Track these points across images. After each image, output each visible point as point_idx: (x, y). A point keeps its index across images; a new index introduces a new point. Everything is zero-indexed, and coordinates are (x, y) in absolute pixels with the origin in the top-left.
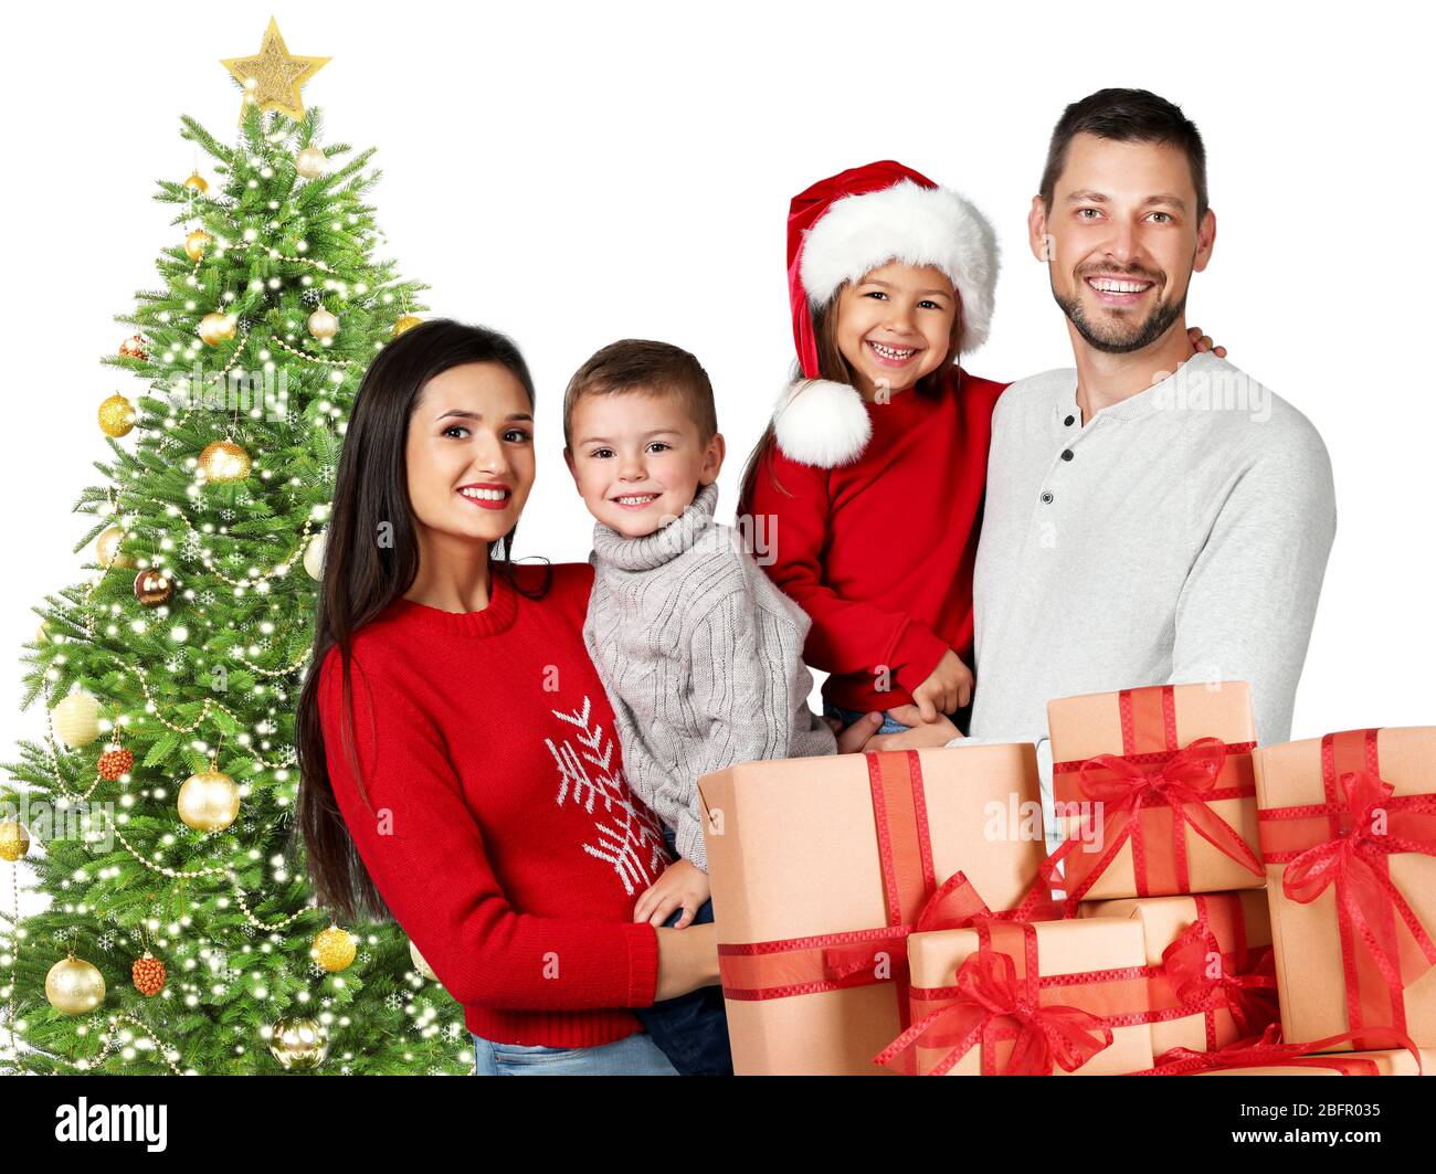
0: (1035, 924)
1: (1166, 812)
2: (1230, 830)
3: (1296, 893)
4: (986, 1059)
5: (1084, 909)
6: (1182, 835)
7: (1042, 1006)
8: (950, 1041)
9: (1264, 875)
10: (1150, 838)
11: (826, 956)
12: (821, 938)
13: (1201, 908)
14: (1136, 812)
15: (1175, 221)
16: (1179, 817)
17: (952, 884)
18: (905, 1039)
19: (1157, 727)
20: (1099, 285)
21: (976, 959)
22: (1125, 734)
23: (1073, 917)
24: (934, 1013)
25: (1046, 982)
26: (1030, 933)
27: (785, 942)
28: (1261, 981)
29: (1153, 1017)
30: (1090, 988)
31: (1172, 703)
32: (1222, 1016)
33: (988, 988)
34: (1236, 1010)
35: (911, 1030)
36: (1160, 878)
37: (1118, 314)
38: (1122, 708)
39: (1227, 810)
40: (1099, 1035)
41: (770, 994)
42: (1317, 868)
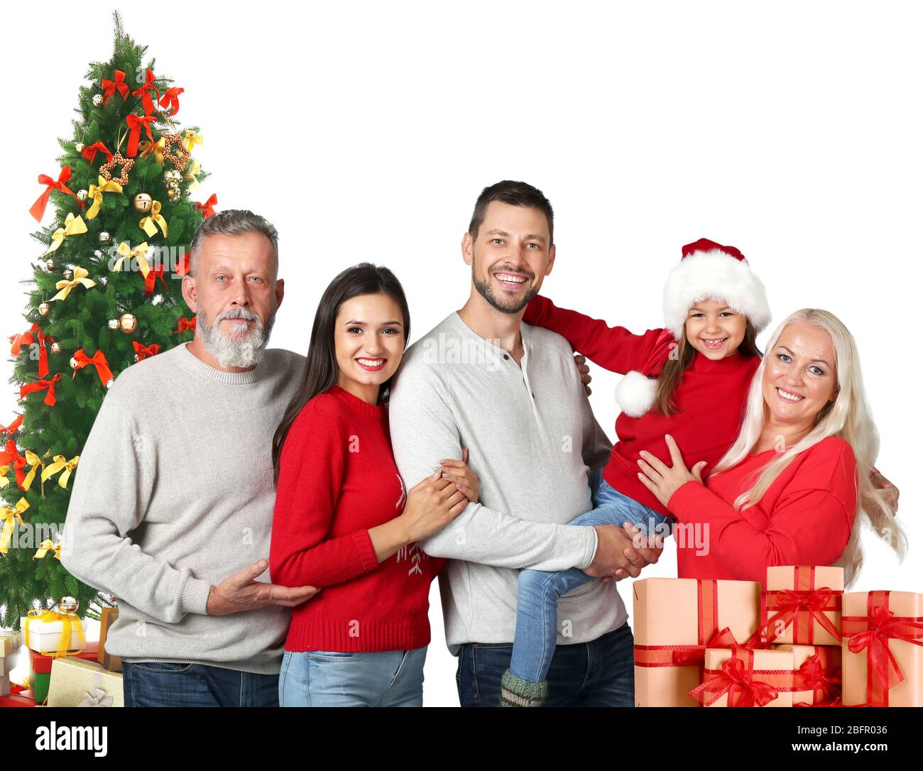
0: (754, 650)
1: (807, 614)
2: (831, 623)
3: (852, 649)
4: (730, 700)
5: (773, 646)
6: (813, 622)
7: (753, 681)
8: (717, 690)
9: (841, 641)
10: (800, 623)
11: (674, 652)
12: (673, 646)
13: (817, 650)
14: (796, 612)
15: (540, 249)
16: (812, 615)
17: (724, 632)
18: (700, 688)
19: (808, 581)
20: (501, 278)
21: (730, 661)
22: (795, 582)
23: (768, 649)
24: (712, 679)
25: (755, 672)
26: (752, 653)
27: (659, 647)
28: (836, 681)
29: (794, 689)
30: (772, 676)
31: (814, 573)
32: (820, 692)
33: (733, 671)
34: (826, 690)
35: (703, 685)
36: (803, 637)
37: (511, 293)
38: (795, 573)
39: (830, 615)
40: (773, 694)
41: (651, 665)
42: (862, 641)
